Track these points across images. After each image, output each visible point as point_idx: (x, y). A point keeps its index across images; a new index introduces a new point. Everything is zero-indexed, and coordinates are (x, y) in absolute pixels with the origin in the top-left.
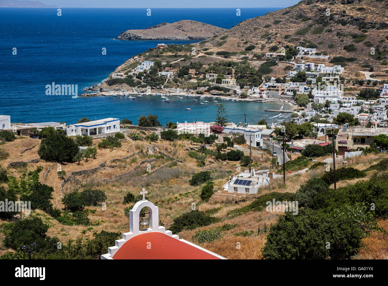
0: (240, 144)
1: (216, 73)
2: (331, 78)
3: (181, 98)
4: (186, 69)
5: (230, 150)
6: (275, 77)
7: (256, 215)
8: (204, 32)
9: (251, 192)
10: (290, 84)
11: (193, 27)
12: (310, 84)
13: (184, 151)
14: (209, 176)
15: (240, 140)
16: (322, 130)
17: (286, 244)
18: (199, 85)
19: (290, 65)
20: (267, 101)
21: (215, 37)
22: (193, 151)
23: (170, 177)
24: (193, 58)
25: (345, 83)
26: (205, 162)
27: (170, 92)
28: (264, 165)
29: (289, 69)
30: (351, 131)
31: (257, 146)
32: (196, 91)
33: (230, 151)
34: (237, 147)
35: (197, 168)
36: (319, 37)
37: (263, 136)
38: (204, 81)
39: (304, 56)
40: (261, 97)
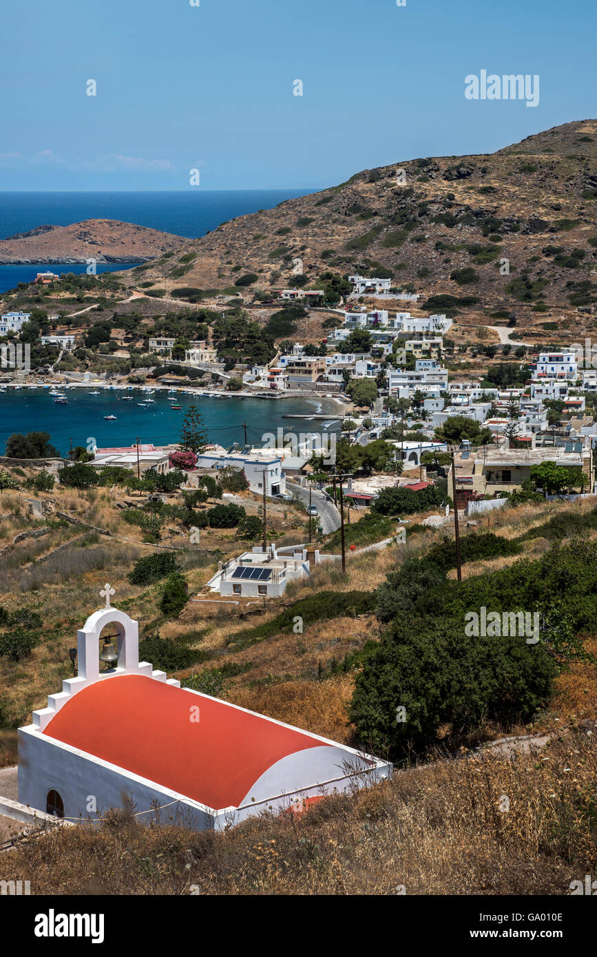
0: (236, 491)
1: (171, 337)
2: (426, 343)
3: (96, 393)
4: (105, 328)
5: (215, 504)
6: (301, 342)
7: (290, 642)
8: (139, 244)
9: (270, 594)
10: (336, 358)
11: (115, 235)
12: (380, 356)
13: (112, 510)
14: (173, 562)
15: (236, 481)
16: (413, 457)
17: (399, 692)
18: (133, 364)
19: (337, 316)
20: (286, 396)
21: (168, 256)
22: (132, 509)
23: (84, 568)
24: (119, 305)
25: (455, 352)
26: (160, 531)
27: (68, 381)
28: (289, 534)
29: (333, 326)
30: (480, 456)
31: (273, 494)
32: (127, 376)
33: (213, 507)
34: (229, 497)
35: (144, 546)
36: (397, 253)
37: (285, 472)
38: (146, 355)
39: (364, 295)
40: (273, 387)
